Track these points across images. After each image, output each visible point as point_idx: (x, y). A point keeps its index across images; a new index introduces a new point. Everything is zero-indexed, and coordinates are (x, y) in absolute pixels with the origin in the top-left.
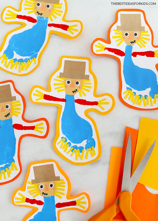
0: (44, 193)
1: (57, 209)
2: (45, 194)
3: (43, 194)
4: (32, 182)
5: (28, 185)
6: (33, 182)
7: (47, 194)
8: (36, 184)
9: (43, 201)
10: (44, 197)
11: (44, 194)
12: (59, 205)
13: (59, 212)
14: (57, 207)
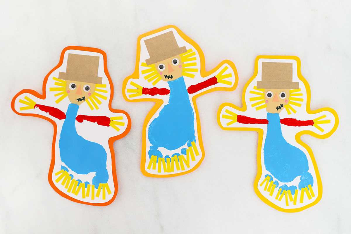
0: (167, 75)
1: (191, 96)
2: (169, 77)
3: (165, 78)
4: (146, 63)
5: (141, 68)
6: (149, 62)
7: (172, 77)
8: (153, 65)
9: (169, 88)
10: (168, 82)
11: (167, 77)
12: (193, 89)
13: (194, 99)
14: (190, 93)
